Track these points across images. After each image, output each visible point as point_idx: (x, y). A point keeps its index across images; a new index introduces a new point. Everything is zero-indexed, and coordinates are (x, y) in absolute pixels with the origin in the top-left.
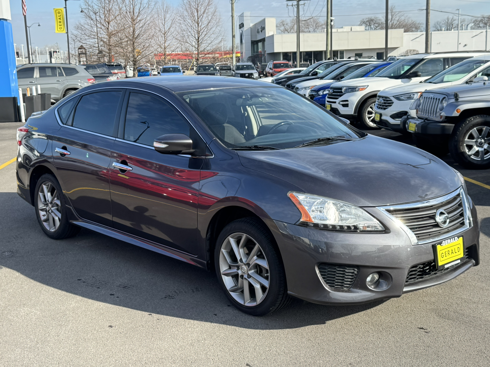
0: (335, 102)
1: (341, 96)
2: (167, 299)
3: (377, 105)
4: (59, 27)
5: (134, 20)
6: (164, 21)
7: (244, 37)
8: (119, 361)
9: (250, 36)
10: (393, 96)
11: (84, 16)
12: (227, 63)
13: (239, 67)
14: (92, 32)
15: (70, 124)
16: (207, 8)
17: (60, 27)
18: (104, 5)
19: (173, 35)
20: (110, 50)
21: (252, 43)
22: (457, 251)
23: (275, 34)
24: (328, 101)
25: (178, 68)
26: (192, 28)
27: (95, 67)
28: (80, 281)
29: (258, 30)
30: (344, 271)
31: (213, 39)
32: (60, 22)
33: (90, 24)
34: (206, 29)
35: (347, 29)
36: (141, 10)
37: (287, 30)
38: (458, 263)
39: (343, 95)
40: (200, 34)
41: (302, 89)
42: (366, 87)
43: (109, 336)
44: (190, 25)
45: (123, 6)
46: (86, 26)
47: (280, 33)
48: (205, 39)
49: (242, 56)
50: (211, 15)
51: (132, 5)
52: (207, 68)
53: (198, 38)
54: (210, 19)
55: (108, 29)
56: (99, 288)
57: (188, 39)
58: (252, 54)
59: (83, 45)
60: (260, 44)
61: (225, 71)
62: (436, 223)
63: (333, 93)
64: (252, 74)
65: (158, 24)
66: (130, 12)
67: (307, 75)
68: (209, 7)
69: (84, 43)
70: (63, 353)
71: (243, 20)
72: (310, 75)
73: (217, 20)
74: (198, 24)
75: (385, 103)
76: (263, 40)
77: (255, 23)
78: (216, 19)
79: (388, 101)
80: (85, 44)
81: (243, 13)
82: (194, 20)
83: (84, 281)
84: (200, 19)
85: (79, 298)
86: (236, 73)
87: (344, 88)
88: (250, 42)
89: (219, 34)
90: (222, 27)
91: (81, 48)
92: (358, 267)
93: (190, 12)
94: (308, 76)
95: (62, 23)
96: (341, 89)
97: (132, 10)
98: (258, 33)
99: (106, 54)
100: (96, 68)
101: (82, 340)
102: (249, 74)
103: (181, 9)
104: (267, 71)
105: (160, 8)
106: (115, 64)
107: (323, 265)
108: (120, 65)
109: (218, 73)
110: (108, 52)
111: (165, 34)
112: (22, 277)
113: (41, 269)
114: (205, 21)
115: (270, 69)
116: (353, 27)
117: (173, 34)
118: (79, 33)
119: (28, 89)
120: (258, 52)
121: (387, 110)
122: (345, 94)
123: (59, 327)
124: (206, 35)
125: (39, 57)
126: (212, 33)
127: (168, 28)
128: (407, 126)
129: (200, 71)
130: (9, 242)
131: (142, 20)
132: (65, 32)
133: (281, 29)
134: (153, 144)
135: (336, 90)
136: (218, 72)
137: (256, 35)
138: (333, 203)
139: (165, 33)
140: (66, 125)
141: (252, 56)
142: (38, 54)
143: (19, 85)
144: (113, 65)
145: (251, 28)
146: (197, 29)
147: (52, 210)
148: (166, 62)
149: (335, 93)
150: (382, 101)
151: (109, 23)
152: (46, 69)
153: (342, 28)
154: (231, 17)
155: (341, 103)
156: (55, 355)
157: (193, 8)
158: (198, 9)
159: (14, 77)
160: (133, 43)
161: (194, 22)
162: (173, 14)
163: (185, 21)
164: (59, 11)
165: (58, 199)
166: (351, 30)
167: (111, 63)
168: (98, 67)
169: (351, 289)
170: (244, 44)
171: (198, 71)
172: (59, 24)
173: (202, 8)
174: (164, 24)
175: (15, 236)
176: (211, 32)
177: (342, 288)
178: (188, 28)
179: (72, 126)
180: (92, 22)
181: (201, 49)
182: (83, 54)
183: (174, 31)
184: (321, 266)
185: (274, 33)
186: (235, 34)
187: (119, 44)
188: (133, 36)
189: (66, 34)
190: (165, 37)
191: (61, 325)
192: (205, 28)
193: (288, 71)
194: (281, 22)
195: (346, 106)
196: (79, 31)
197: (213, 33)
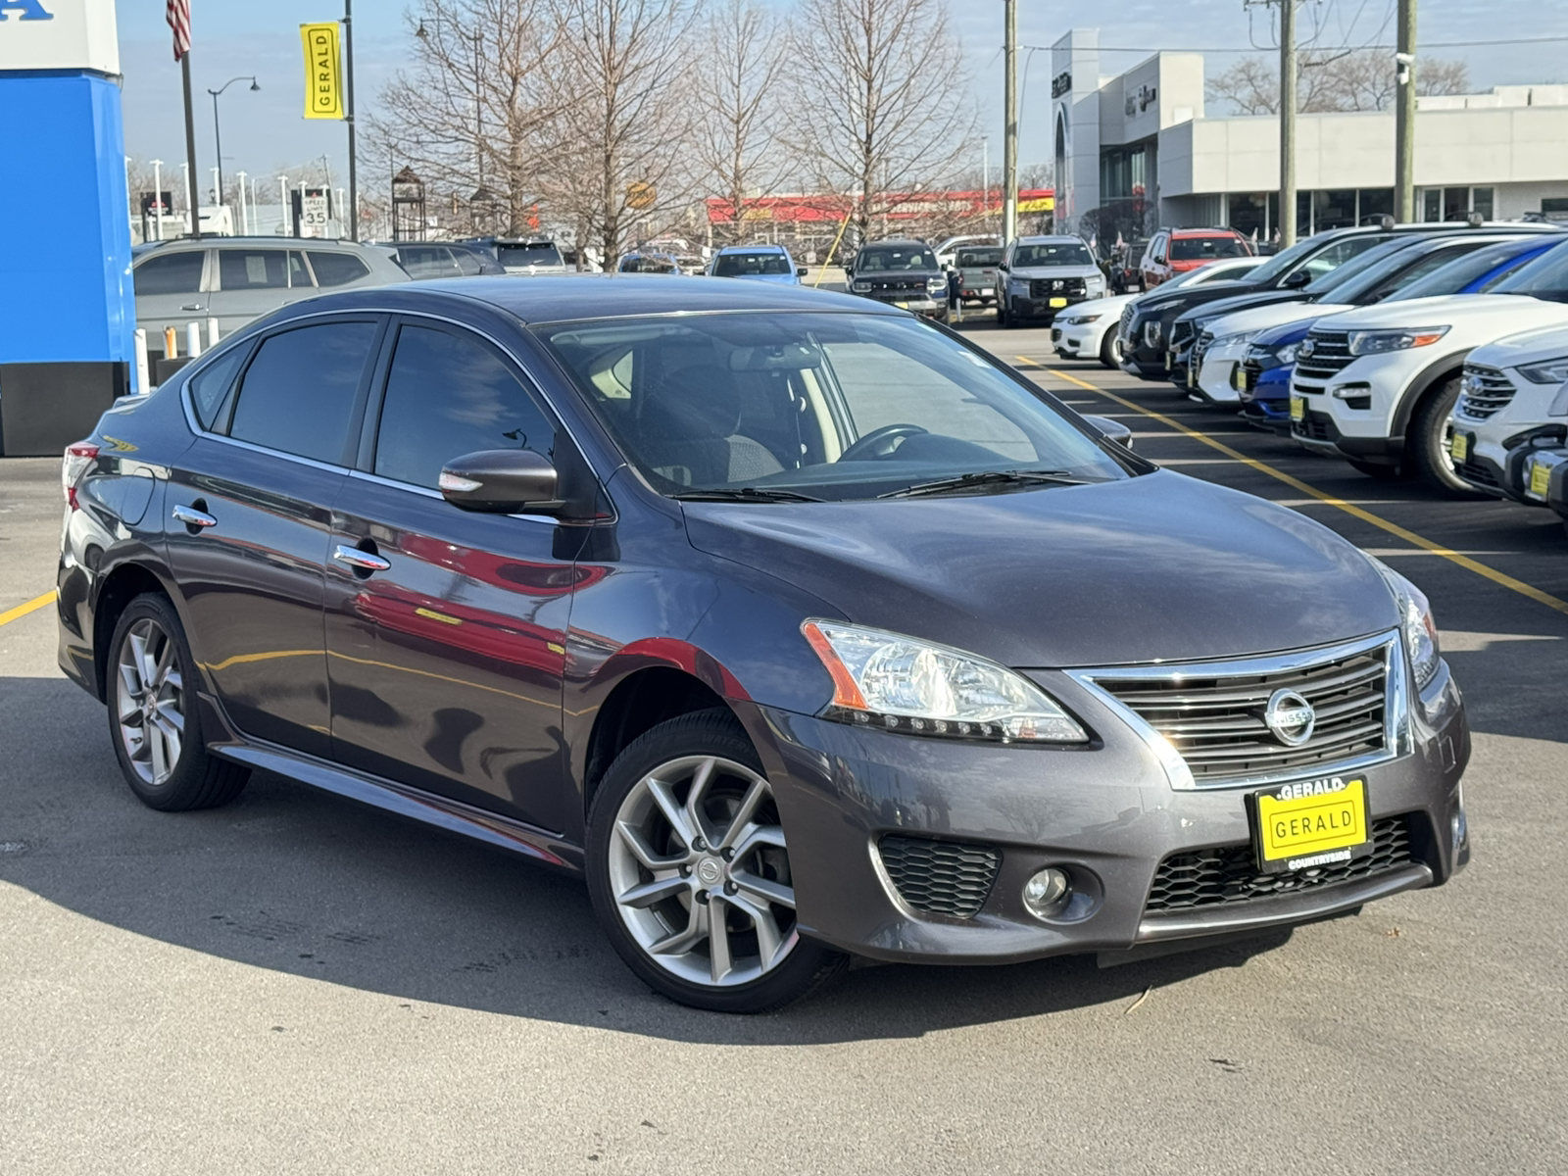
0: (1320, 391)
1: (1342, 365)
2: (470, 971)
3: (1465, 404)
4: (319, 95)
5: (612, 69)
6: (736, 71)
7: (1071, 129)
8: (278, 1104)
9: (1097, 127)
10: (1516, 367)
11: (418, 54)
12: (994, 236)
13: (1030, 255)
14: (448, 114)
15: (222, 426)
16: (909, 17)
17: (325, 95)
18: (498, 8)
19: (767, 128)
20: (514, 183)
21: (1102, 156)
22: (1338, 821)
23: (1202, 121)
24: (1297, 388)
25: (778, 255)
26: (846, 97)
27: (442, 251)
28: (217, 921)
29: (1130, 101)
30: (956, 859)
31: (928, 141)
32: (324, 77)
33: (441, 86)
34: (900, 103)
35: (1510, 96)
36: (641, 26)
37: (1263, 103)
38: (1342, 859)
39: (1350, 361)
40: (878, 120)
41: (1228, 339)
42: (1440, 332)
43: (266, 1050)
44: (836, 86)
45: (575, 12)
46: (427, 92)
47: (1234, 115)
48: (895, 141)
49: (1060, 208)
50: (923, 45)
51: (606, 8)
52: (897, 255)
53: (869, 137)
54: (917, 60)
55: (510, 101)
56: (271, 939)
57: (827, 143)
58: (1101, 202)
59: (413, 166)
60: (1138, 161)
61: (979, 271)
62: (1268, 732)
63: (1315, 353)
64: (1078, 282)
65: (712, 83)
66: (598, 37)
67: (1270, 285)
68: (918, 14)
69: (418, 160)
70: (122, 1081)
71: (1070, 63)
72: (1280, 284)
73: (949, 65)
74: (870, 82)
75: (1487, 393)
76: (1149, 145)
77: (1120, 74)
78: (944, 60)
79: (1496, 384)
80: (421, 163)
81: (1070, 33)
82: (856, 67)
83: (232, 920)
84: (877, 60)
85: (204, 959)
86: (1015, 279)
87: (1360, 335)
88: (1097, 151)
89: (953, 123)
90: (965, 92)
91: (405, 176)
92: (998, 847)
93: (837, 34)
94: (1274, 288)
95: (332, 83)
96: (1342, 337)
97: (607, 26)
98: (1128, 114)
99: (502, 202)
100: (446, 257)
101: (184, 1055)
102: (1065, 280)
103: (801, 22)
104: (1145, 270)
105: (722, 18)
106: (530, 242)
107: (892, 841)
108: (548, 245)
109: (940, 277)
110: (509, 193)
111: (738, 122)
112: (46, 904)
113: (108, 888)
114: (897, 68)
115: (1158, 260)
116: (1539, 91)
117: (769, 123)
118: (399, 121)
119: (172, 333)
120: (1131, 195)
121: (1492, 418)
122: (1358, 357)
123: (126, 1026)
124: (898, 124)
125: (250, 213)
126: (925, 116)
127: (751, 98)
128: (1525, 475)
129: (867, 268)
130: (22, 816)
131: (646, 65)
132: (342, 117)
133: (1238, 96)
134: (438, 480)
135: (1327, 341)
136: (938, 272)
137: (1122, 125)
138: (937, 656)
139: (741, 116)
140: (210, 431)
141: (1101, 209)
142: (249, 202)
143: (138, 320)
144: (523, 246)
145: (1100, 93)
146: (865, 100)
147: (158, 712)
148: (740, 233)
149: (1323, 353)
150: (1479, 386)
151: (515, 81)
152: (249, 260)
153: (1490, 92)
154: (1003, 51)
155: (1344, 393)
156: (100, 1084)
157: (853, 19)
158: (870, 23)
159: (121, 291)
160: (608, 158)
161: (853, 71)
162: (774, 43)
163: (816, 69)
164: (320, 34)
165: (175, 667)
166: (1529, 103)
167: (517, 236)
168: (458, 254)
169: (981, 917)
170: (1071, 160)
171: (862, 270)
172: (318, 84)
173: (888, 16)
174: (736, 83)
175: (43, 804)
176: (922, 111)
177: (951, 913)
178: (830, 95)
179: (228, 435)
180: (449, 75)
181: (878, 179)
182: (412, 201)
183: (775, 110)
184: (887, 844)
185: (1194, 112)
186: (1017, 119)
187: (552, 161)
188: (608, 131)
189: (346, 124)
190: (739, 132)
191: (133, 1022)
192: (896, 96)
193: (1209, 268)
194: (1240, 67)
195: (1360, 403)
196: (399, 110)
197: (929, 118)
